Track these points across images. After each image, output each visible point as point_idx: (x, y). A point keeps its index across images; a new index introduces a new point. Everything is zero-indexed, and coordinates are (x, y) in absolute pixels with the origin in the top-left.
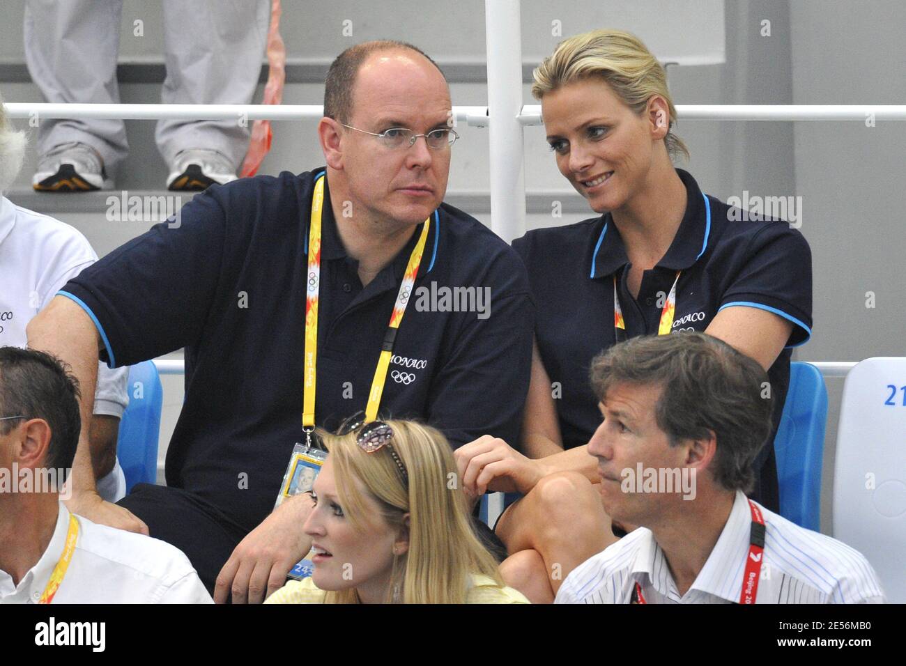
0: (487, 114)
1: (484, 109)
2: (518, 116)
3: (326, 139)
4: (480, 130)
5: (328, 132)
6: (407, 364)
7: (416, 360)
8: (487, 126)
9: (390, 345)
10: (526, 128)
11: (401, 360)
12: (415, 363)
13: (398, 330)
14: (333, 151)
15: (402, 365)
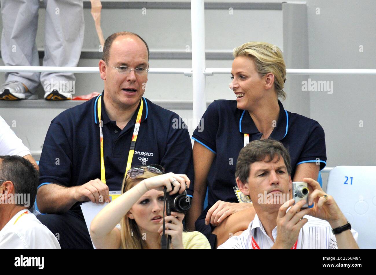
0: (192, 72)
1: (191, 70)
2: (204, 72)
3: (101, 69)
4: (189, 77)
5: (102, 66)
6: (144, 154)
7: (147, 153)
8: (192, 76)
9: (134, 148)
10: (207, 77)
11: (142, 153)
12: (147, 154)
13: (136, 142)
14: (103, 73)
15: (142, 155)
